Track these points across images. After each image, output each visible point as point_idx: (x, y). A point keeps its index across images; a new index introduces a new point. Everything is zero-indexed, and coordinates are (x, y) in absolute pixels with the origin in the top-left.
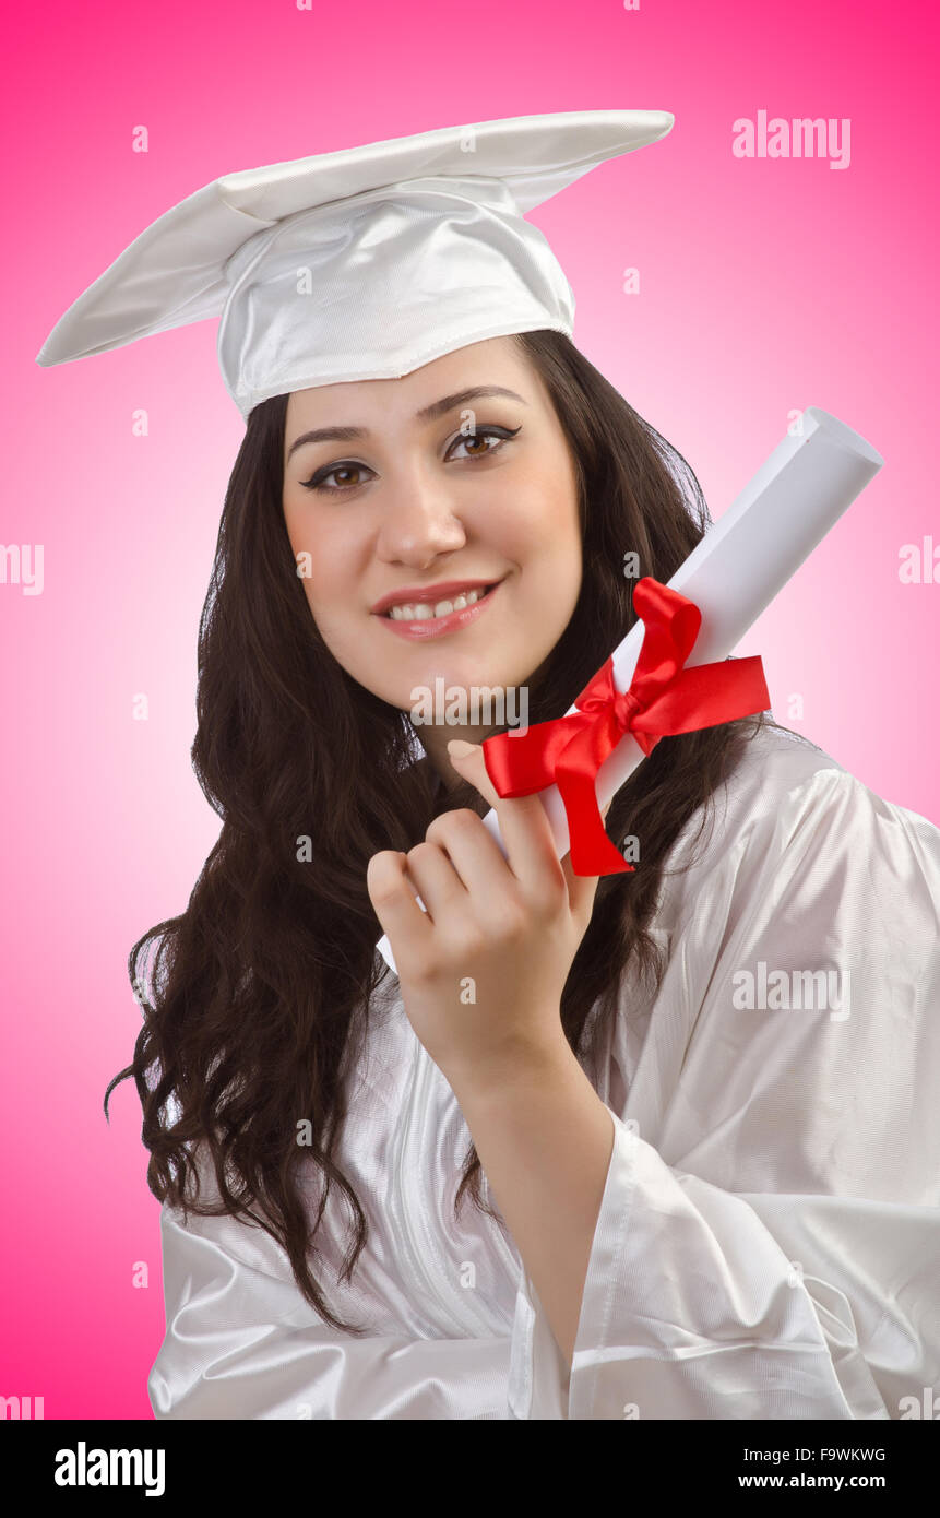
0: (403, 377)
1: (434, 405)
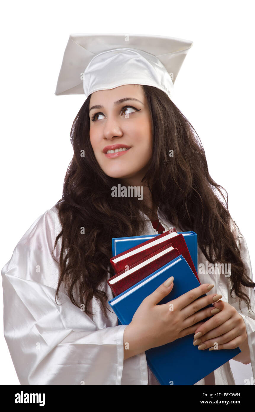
0: (111, 89)
1: (118, 101)
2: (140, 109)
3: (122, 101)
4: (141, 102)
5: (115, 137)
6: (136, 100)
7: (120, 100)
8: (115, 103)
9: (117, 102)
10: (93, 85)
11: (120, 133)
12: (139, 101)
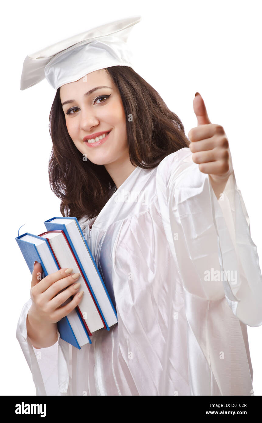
2: (110, 95)
3: (91, 92)
4: (110, 88)
5: (93, 128)
6: (105, 87)
7: (89, 92)
8: (85, 95)
9: (87, 94)
10: (59, 78)
11: (96, 123)
12: (108, 87)
